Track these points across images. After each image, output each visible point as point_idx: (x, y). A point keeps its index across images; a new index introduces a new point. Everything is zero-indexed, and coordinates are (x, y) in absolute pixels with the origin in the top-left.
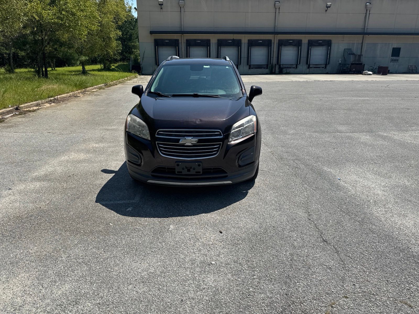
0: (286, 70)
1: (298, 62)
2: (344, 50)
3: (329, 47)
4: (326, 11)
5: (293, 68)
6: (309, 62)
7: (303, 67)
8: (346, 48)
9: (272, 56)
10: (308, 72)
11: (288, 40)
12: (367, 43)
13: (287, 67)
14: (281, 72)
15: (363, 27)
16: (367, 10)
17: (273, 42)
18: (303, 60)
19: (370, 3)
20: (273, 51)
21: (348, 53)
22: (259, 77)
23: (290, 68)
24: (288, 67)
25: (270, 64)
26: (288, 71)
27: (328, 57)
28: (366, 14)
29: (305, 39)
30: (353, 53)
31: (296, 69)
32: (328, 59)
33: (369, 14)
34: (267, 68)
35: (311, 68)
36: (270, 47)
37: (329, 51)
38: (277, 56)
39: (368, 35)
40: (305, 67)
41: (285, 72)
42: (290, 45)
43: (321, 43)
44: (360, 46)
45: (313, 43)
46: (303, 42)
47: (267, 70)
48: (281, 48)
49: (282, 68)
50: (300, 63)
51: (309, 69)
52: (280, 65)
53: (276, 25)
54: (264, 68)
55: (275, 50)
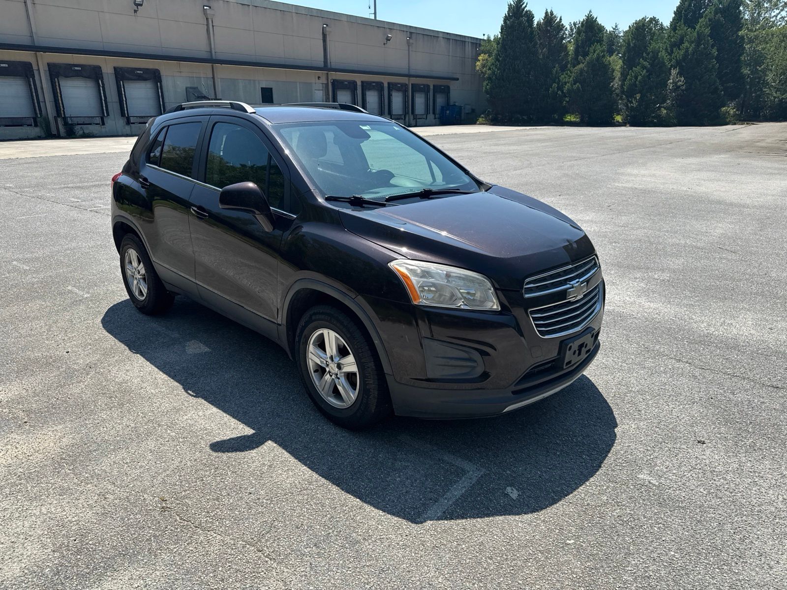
0: (81, 128)
1: (103, 113)
2: (186, 89)
3: (159, 84)
4: (135, 11)
5: (96, 124)
6: (126, 112)
7: (114, 121)
8: (189, 86)
9: (41, 99)
10: (129, 132)
11: (70, 64)
12: (221, 78)
13: (82, 123)
14: (71, 134)
15: (209, 50)
16: (207, 19)
17: (35, 67)
18: (114, 107)
19: (210, 7)
20: (42, 88)
21: (195, 96)
22: (34, 144)
23: (90, 124)
24: (86, 123)
25: (41, 114)
26: (86, 131)
27: (161, 103)
28: (208, 25)
29: (108, 66)
30: (203, 95)
31: (102, 126)
32: (162, 107)
33: (213, 26)
34: (36, 125)
35: (134, 123)
36: (31, 79)
37: (160, 90)
38: (53, 100)
39: (221, 64)
40: (121, 122)
41: (81, 132)
42: (78, 76)
43: (141, 73)
44: (211, 83)
45: (126, 74)
46: (104, 70)
47: (37, 131)
48: (59, 82)
49: (72, 124)
50: (108, 115)
51: (129, 126)
52: (65, 119)
53: (34, 30)
54: (28, 125)
55: (45, 86)
